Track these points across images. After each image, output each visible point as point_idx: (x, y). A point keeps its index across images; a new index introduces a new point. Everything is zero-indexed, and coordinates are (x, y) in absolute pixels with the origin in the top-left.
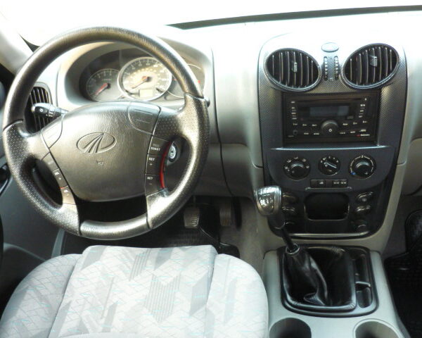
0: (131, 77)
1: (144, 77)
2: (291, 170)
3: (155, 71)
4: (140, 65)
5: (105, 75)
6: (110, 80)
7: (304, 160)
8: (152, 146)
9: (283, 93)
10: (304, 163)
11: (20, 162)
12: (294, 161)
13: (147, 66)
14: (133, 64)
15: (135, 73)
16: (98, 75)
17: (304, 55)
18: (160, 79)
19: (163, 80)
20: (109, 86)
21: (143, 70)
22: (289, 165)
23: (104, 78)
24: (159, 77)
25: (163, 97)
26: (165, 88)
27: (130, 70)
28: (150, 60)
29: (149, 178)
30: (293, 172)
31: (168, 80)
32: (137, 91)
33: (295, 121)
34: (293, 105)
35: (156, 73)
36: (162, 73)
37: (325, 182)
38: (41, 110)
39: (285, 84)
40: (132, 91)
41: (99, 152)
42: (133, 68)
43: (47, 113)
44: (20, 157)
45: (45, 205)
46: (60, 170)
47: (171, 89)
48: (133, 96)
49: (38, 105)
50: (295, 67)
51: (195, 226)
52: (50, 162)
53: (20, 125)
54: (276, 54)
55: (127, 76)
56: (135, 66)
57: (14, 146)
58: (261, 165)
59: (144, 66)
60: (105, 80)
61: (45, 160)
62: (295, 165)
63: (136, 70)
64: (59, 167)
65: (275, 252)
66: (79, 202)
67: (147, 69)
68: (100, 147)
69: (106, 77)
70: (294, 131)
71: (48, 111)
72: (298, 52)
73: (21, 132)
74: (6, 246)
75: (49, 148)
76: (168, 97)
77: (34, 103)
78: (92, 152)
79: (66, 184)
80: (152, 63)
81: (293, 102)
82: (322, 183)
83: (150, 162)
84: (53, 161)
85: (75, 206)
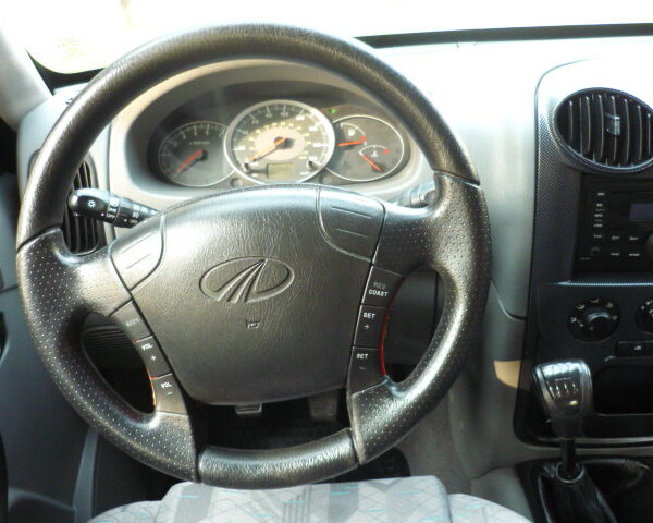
0: (251, 139)
1: (278, 139)
2: (587, 325)
3: (299, 128)
4: (269, 115)
5: (196, 134)
6: (207, 143)
7: (610, 305)
8: (371, 287)
9: (584, 174)
10: (610, 311)
11: (58, 319)
12: (591, 307)
13: (283, 119)
14: (254, 113)
15: (258, 131)
16: (182, 132)
17: (634, 102)
18: (309, 143)
19: (317, 145)
20: (204, 157)
21: (274, 124)
22: (580, 315)
23: (194, 139)
24: (306, 139)
25: (317, 179)
26: (321, 162)
27: (249, 126)
28: (289, 106)
29: (360, 356)
30: (591, 328)
31: (325, 145)
32: (264, 167)
33: (598, 231)
34: (600, 200)
35: (302, 132)
36: (311, 133)
37: (643, 345)
38: (91, 204)
39: (592, 159)
40: (254, 165)
41: (251, 301)
42: (256, 122)
43: (105, 210)
44: (56, 309)
45: (116, 417)
46: (155, 337)
47: (332, 164)
48: (255, 175)
49: (83, 192)
50: (617, 125)
51: (330, 415)
52: (130, 321)
53: (55, 237)
54: (577, 97)
55: (241, 136)
56: (257, 118)
57: (44, 285)
58: (524, 314)
59: (277, 117)
60: (196, 143)
61: (119, 315)
62: (593, 317)
63: (260, 126)
64: (152, 333)
65: (510, 470)
66: (195, 408)
67: (283, 123)
68: (254, 289)
69: (198, 138)
70: (594, 249)
71: (106, 205)
72: (621, 97)
73: (57, 253)
74: (13, 495)
75: (129, 290)
76: (326, 179)
77: (77, 187)
78: (235, 300)
79: (168, 370)
80: (293, 113)
81: (600, 194)
82: (639, 348)
83: (364, 320)
84: (138, 320)
85: (185, 417)
